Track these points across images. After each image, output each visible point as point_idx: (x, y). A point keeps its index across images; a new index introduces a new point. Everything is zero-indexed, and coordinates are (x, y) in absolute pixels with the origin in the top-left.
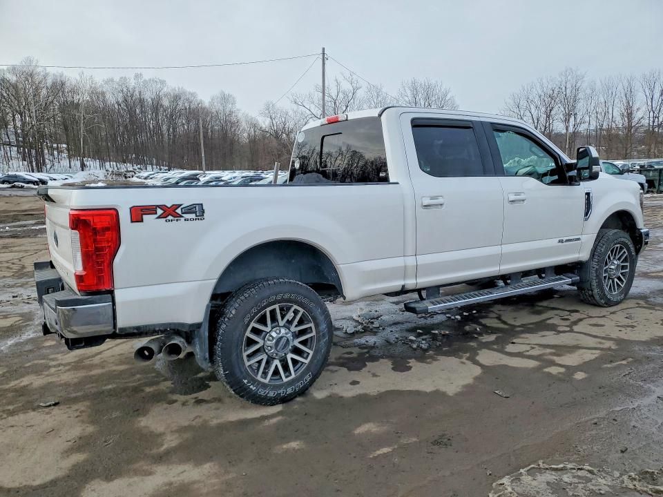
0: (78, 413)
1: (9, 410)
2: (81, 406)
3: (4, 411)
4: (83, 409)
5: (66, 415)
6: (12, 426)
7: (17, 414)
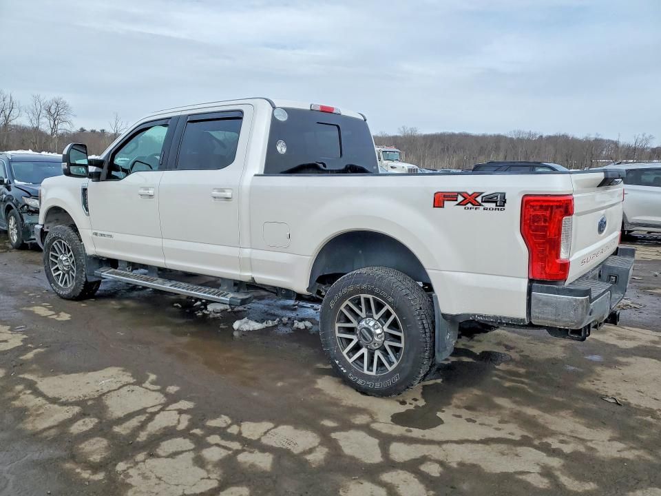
0: (595, 382)
1: (652, 417)
2: (587, 385)
3: (658, 419)
4: (588, 383)
5: (606, 385)
6: (655, 399)
7: (646, 408)
